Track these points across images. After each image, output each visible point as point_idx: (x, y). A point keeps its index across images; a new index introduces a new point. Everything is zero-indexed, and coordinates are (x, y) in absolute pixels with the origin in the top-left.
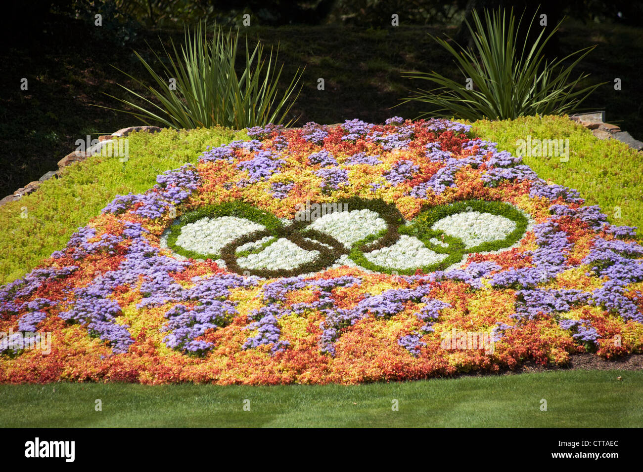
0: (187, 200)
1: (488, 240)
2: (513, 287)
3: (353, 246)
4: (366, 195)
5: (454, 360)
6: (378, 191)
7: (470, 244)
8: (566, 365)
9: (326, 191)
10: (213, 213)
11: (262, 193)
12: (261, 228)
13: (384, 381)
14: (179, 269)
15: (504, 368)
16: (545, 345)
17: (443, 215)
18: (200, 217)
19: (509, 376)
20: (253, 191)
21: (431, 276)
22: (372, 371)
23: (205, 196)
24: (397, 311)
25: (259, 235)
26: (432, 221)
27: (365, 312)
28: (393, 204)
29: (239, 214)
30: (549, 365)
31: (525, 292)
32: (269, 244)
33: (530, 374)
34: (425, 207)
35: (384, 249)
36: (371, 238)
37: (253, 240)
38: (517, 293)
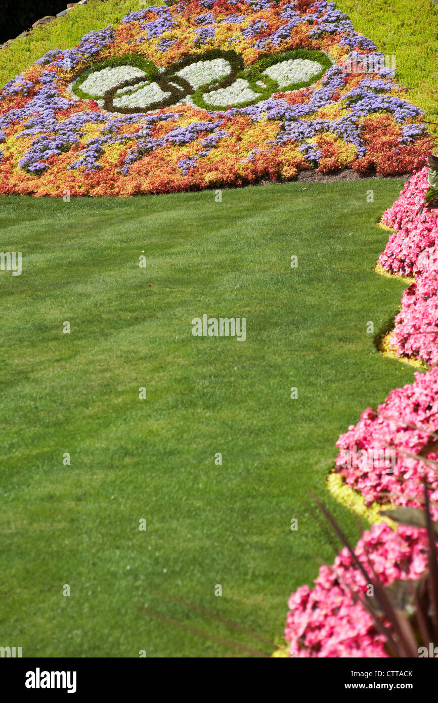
0: (97, 53)
1: (296, 82)
2: (281, 119)
3: (200, 88)
4: (225, 48)
5: (209, 177)
6: (233, 44)
7: (282, 84)
8: (293, 179)
9: (197, 44)
11: (152, 50)
13: (152, 194)
14: (65, 107)
15: (246, 182)
16: (280, 164)
20: (146, 45)
21: (226, 113)
22: (145, 186)
23: (112, 50)
24: (192, 139)
27: (167, 140)
28: (241, 54)
29: (132, 64)
30: (279, 178)
31: (287, 123)
32: (142, 87)
34: (261, 56)
35: (221, 90)
36: (215, 81)
37: (132, 85)
38: (281, 123)
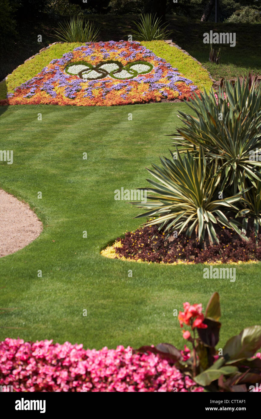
0: (70, 60)
1: (143, 71)
2: (149, 83)
3: (111, 72)
4: (114, 60)
5: (134, 100)
6: (117, 59)
7: (139, 72)
8: (160, 102)
9: (104, 59)
10: (77, 64)
11: (89, 59)
12: (88, 68)
13: (117, 106)
14: (68, 78)
15: (145, 102)
16: (155, 97)
17: (133, 65)
18: (73, 65)
19: (146, 104)
20: (86, 58)
21: (129, 80)
22: (114, 103)
23: (74, 59)
24: (121, 88)
25: (88, 69)
26: (130, 66)
27: (113, 89)
28: (120, 62)
29: (83, 64)
30: (156, 102)
31: (151, 84)
32: (90, 72)
33: (152, 103)
34: (128, 63)
35: (118, 73)
36: (115, 70)
37: (86, 71)
38: (149, 84)
